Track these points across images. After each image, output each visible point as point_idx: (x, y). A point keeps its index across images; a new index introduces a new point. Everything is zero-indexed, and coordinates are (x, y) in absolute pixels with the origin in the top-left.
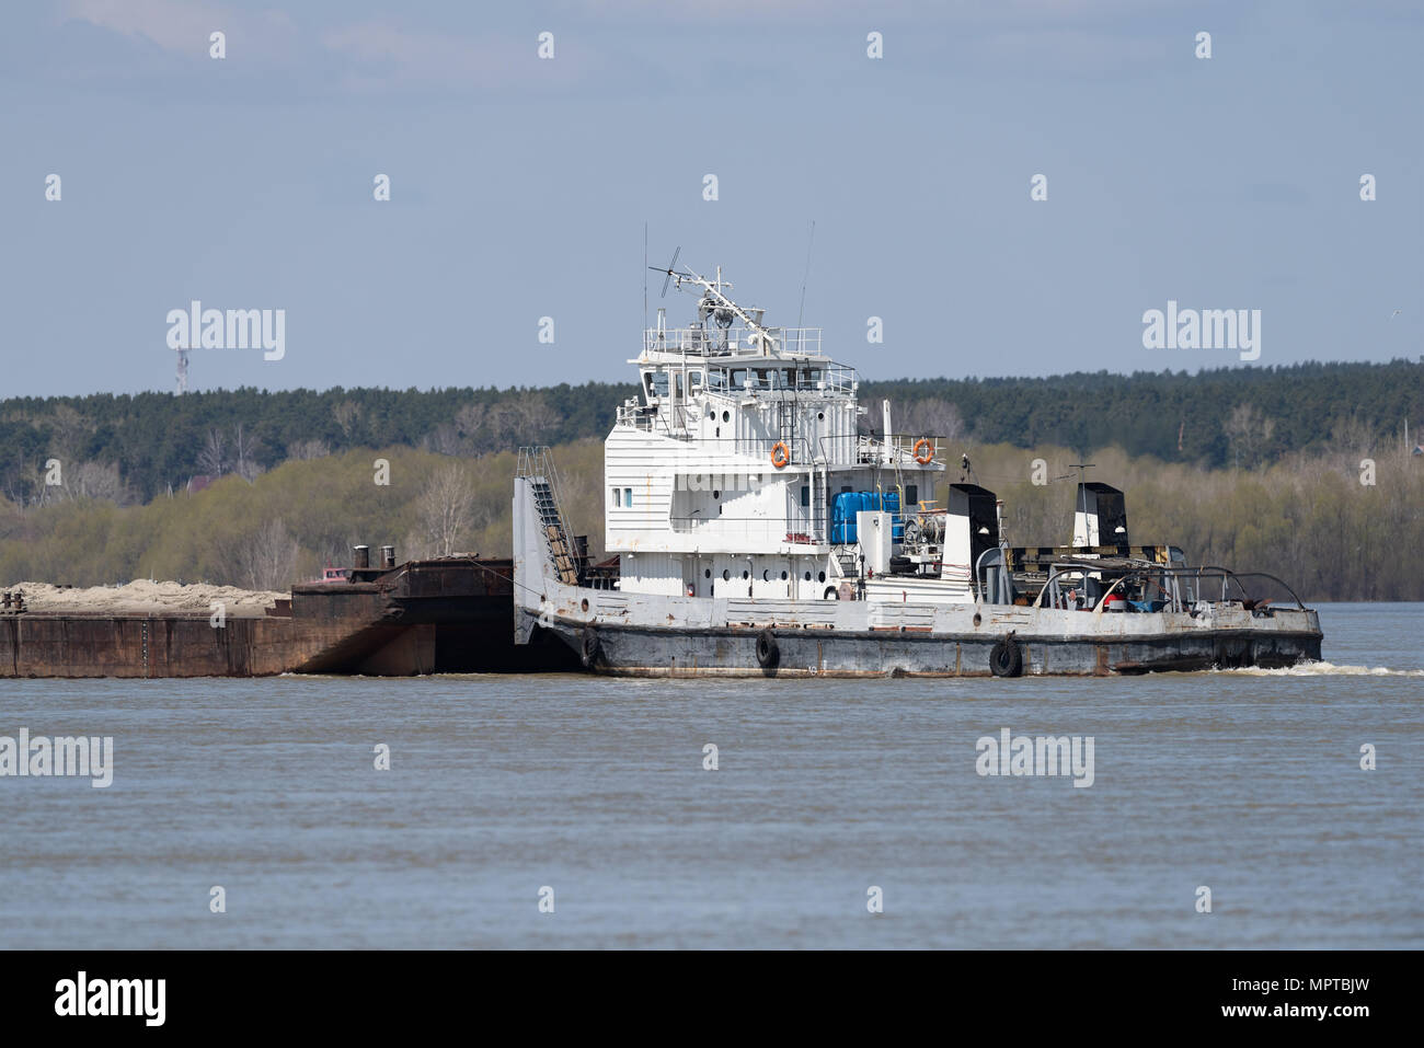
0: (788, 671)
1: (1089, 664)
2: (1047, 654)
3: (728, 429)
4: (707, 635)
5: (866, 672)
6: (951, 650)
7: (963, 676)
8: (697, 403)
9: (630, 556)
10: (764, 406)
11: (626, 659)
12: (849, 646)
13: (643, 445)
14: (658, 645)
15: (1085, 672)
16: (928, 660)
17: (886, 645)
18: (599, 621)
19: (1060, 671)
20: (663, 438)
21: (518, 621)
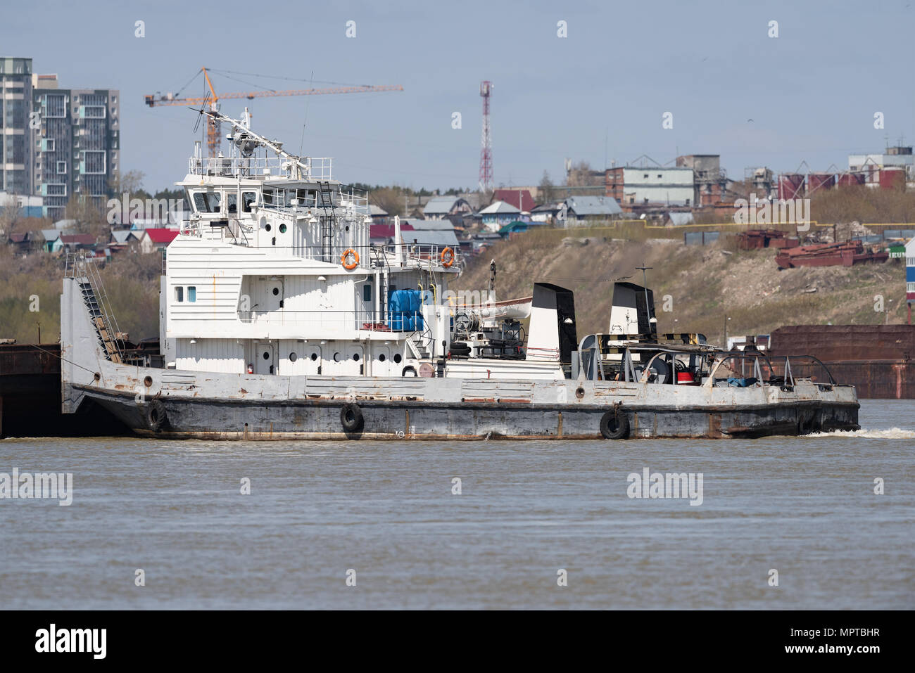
0: (373, 435)
1: (701, 429)
2: (657, 421)
3: (286, 239)
4: (284, 406)
5: (457, 436)
6: (553, 418)
7: (564, 439)
8: (254, 218)
9: (193, 342)
10: (314, 220)
11: (194, 425)
12: (440, 414)
13: (209, 251)
14: (229, 414)
15: (697, 435)
16: (527, 426)
17: (482, 413)
18: (164, 393)
19: (671, 435)
20: (231, 245)
21: (65, 394)
